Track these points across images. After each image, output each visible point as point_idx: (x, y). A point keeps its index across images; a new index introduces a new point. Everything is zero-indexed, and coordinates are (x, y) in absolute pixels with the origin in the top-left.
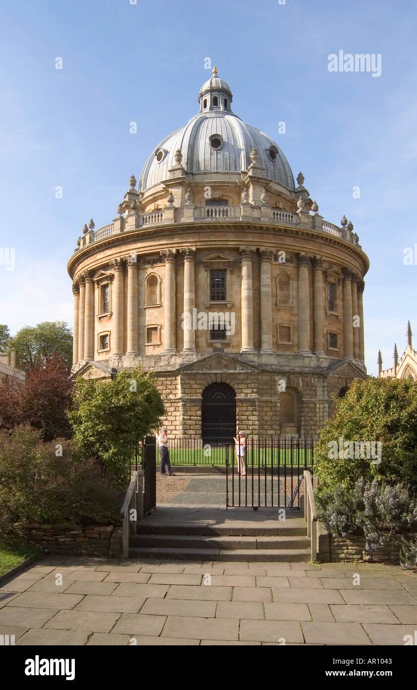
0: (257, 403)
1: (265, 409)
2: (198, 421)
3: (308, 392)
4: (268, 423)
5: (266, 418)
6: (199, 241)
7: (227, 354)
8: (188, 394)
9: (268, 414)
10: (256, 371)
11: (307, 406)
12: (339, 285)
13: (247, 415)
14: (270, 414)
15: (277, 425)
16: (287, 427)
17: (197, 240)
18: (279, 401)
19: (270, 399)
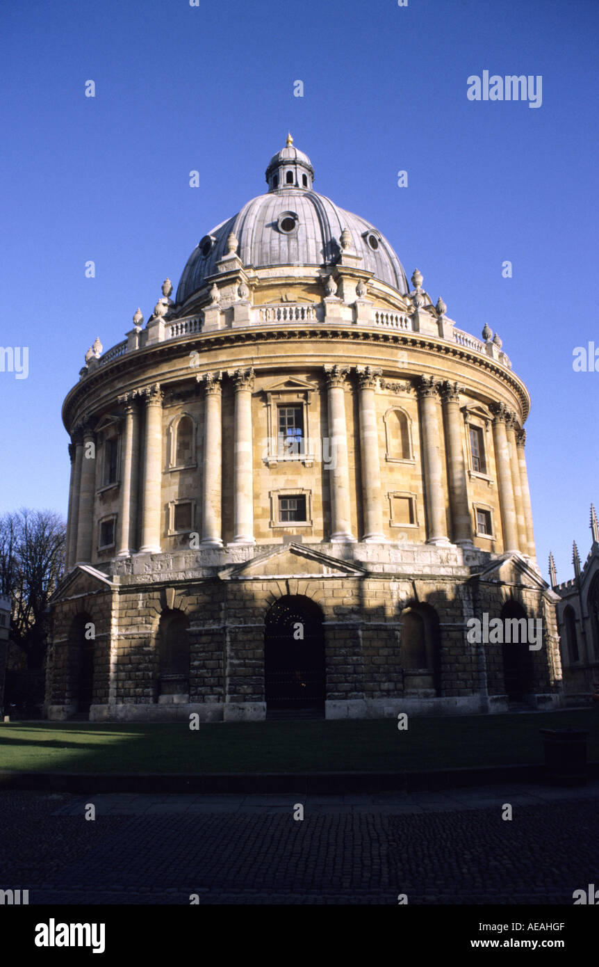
0: (360, 633)
1: (376, 643)
2: (258, 667)
3: (448, 610)
4: (381, 670)
5: (378, 660)
6: (258, 358)
7: (307, 544)
8: (239, 618)
9: (381, 652)
10: (356, 575)
11: (448, 635)
12: (487, 431)
13: (344, 656)
14: (384, 652)
15: (396, 672)
16: (415, 675)
17: (254, 356)
18: (399, 628)
19: (384, 624)
